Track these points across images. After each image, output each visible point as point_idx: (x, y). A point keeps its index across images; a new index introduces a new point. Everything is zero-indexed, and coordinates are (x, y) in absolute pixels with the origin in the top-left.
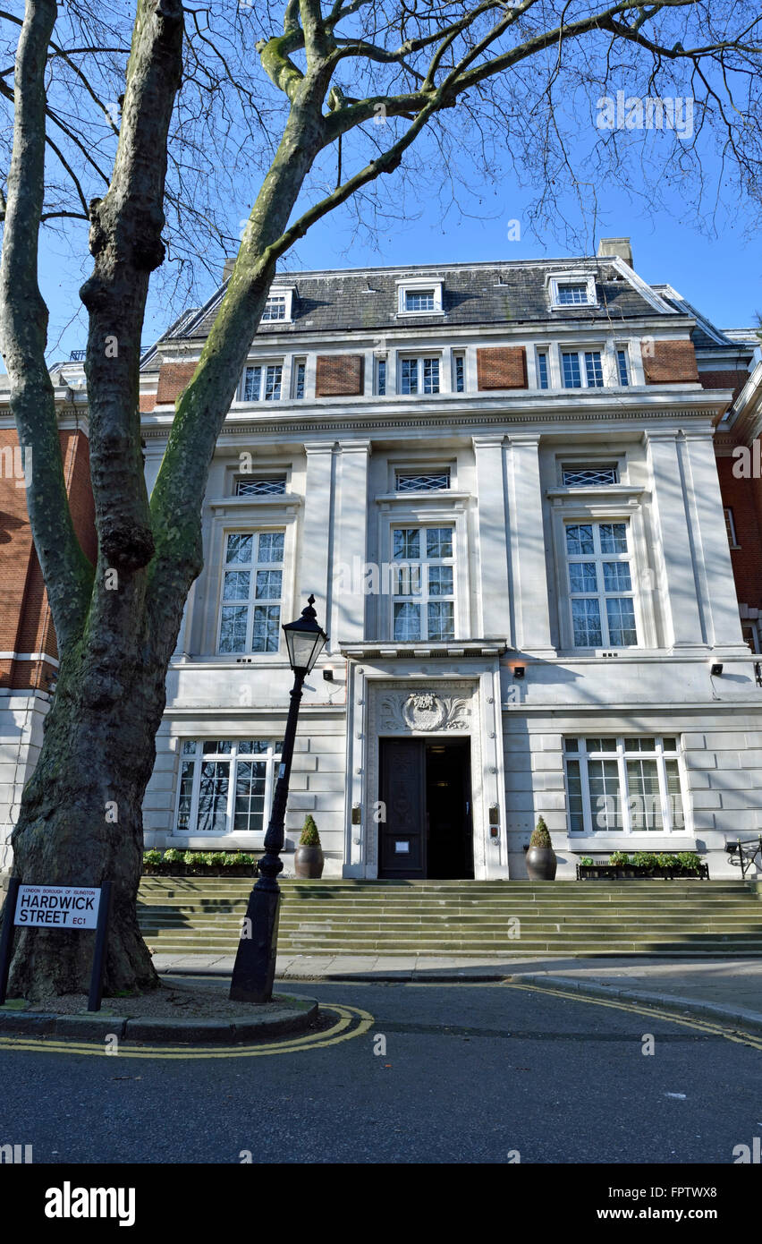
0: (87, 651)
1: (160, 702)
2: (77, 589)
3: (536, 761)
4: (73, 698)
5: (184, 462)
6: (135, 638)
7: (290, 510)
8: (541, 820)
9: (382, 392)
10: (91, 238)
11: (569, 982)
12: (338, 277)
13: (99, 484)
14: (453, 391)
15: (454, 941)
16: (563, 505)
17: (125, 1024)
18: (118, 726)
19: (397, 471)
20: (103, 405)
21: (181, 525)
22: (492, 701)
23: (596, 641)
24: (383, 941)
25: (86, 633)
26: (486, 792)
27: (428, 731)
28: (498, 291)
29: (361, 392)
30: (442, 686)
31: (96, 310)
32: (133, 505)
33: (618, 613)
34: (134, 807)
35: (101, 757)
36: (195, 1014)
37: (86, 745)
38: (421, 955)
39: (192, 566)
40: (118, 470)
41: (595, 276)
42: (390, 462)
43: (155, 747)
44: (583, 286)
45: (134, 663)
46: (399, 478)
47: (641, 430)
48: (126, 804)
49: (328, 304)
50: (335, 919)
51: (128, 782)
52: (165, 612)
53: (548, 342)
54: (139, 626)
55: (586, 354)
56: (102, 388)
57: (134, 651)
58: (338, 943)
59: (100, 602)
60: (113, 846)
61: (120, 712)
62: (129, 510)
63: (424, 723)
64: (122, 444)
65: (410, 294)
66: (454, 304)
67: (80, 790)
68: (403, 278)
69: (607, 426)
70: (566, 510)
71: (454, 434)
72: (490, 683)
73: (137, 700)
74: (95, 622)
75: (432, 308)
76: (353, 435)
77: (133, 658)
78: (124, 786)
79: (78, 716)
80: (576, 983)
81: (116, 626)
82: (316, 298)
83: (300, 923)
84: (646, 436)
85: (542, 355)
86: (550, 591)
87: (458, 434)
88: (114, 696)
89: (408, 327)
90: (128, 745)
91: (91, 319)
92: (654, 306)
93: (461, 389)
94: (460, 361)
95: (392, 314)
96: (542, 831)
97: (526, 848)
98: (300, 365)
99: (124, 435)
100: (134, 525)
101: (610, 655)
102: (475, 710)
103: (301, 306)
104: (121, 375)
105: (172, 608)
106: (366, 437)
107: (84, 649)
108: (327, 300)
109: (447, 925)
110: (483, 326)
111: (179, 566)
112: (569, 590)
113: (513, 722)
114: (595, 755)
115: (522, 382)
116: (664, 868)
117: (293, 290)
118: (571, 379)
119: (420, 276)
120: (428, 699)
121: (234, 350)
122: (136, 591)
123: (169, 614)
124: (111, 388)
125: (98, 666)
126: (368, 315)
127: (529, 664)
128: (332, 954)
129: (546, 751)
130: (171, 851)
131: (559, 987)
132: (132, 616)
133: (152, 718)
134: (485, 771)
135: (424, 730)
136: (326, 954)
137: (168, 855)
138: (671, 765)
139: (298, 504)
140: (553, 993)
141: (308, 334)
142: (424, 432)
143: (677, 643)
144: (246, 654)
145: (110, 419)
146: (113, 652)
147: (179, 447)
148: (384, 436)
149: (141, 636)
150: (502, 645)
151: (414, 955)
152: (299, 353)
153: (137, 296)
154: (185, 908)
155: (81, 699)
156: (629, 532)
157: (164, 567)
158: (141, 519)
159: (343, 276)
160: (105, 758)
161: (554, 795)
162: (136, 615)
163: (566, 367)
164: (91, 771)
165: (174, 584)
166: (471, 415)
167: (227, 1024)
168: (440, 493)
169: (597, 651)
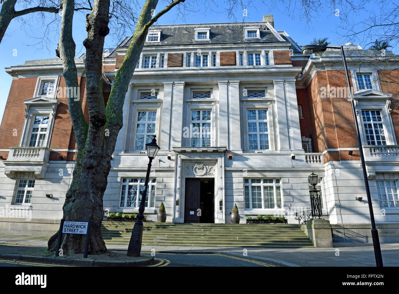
0: (86, 151)
1: (109, 167)
2: (83, 132)
3: (235, 186)
4: (81, 166)
5: (117, 93)
6: (101, 148)
7: (158, 104)
8: (236, 205)
9: (189, 66)
10: (87, 26)
11: (235, 254)
12: (176, 27)
13: (89, 101)
14: (212, 66)
15: (205, 242)
16: (246, 104)
17: (94, 261)
18: (95, 174)
19: (193, 92)
20: (90, 77)
21: (116, 113)
22: (221, 167)
23: (256, 148)
24: (182, 242)
25: (86, 146)
26: (219, 196)
27: (201, 176)
28: (228, 33)
29: (182, 66)
30: (206, 162)
31: (88, 48)
32: (100, 107)
33: (263, 139)
34: (100, 199)
35: (90, 183)
36: (115, 259)
37: (85, 180)
38: (194, 246)
39: (119, 125)
40: (95, 97)
41: (260, 28)
42: (191, 89)
43: (107, 180)
44: (255, 32)
45: (100, 155)
46: (194, 94)
47: (272, 80)
48: (97, 198)
49: (172, 36)
50: (168, 235)
51: (98, 191)
52: (111, 140)
53: (243, 50)
54: (102, 144)
55: (256, 54)
56: (90, 72)
57: (100, 152)
58: (168, 242)
59: (90, 137)
60: (93, 210)
61: (96, 170)
62: (98, 109)
63: (199, 174)
64: (96, 89)
65: (199, 33)
66: (213, 37)
67: (83, 193)
68: (198, 28)
69: (261, 78)
70: (248, 105)
71: (212, 80)
72: (221, 161)
73: (101, 166)
74: (88, 143)
75: (206, 38)
76: (179, 80)
77: (100, 154)
78: (97, 192)
79: (83, 171)
80: (237, 254)
81: (94, 144)
82: (168, 34)
83: (157, 236)
84: (274, 82)
85: (241, 54)
86: (241, 131)
87: (213, 80)
88: (94, 165)
89: (198, 44)
90: (98, 180)
91: (87, 51)
92: (279, 39)
93: (215, 65)
94: (215, 56)
95: (193, 40)
96: (236, 208)
97: (231, 213)
98: (162, 56)
99: (97, 86)
100: (100, 114)
101: (260, 152)
102: (216, 169)
103: (164, 37)
104: (96, 68)
105: (113, 138)
106: (184, 81)
107: (85, 151)
108: (172, 35)
109: (203, 237)
110: (222, 44)
111: (115, 125)
112: (248, 131)
113: (228, 174)
114: (254, 184)
115: (234, 64)
116: (273, 220)
117: (161, 31)
118: (250, 63)
119: (202, 27)
120: (201, 166)
121: (134, 57)
122: (101, 133)
123: (112, 140)
124: (93, 72)
125: (89, 156)
126: (185, 40)
127: (234, 155)
128: (166, 245)
129: (238, 183)
130: (118, 213)
131: (232, 255)
132: (100, 141)
133: (106, 172)
134: (219, 189)
135: (200, 176)
136: (164, 245)
137: (117, 215)
138: (278, 188)
139: (161, 102)
140: (230, 257)
141: (165, 46)
142: (202, 79)
143: (281, 149)
144: (143, 151)
145: (92, 82)
146: (93, 152)
147: (116, 88)
148: (189, 80)
149: (103, 147)
150: (225, 149)
151: (192, 246)
152: (162, 53)
153: (100, 44)
154: (120, 231)
155: (84, 166)
156: (267, 113)
157: (110, 126)
158: (102, 112)
159: (177, 27)
160: (91, 184)
161: (240, 197)
162: (101, 140)
163: (249, 58)
164: (87, 187)
165: (113, 131)
166: (217, 74)
167: (124, 262)
168: (207, 99)
169: (255, 151)
